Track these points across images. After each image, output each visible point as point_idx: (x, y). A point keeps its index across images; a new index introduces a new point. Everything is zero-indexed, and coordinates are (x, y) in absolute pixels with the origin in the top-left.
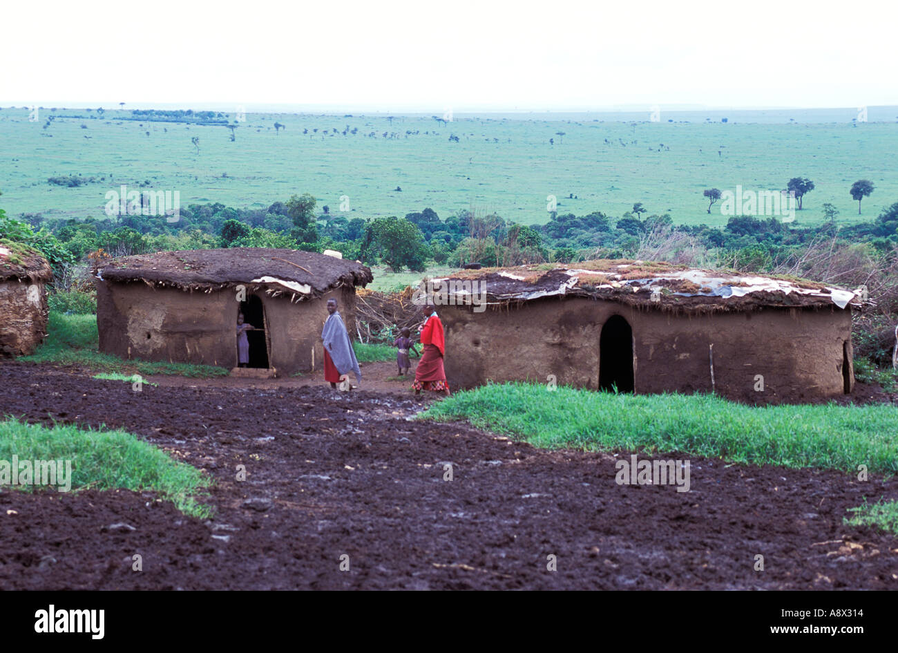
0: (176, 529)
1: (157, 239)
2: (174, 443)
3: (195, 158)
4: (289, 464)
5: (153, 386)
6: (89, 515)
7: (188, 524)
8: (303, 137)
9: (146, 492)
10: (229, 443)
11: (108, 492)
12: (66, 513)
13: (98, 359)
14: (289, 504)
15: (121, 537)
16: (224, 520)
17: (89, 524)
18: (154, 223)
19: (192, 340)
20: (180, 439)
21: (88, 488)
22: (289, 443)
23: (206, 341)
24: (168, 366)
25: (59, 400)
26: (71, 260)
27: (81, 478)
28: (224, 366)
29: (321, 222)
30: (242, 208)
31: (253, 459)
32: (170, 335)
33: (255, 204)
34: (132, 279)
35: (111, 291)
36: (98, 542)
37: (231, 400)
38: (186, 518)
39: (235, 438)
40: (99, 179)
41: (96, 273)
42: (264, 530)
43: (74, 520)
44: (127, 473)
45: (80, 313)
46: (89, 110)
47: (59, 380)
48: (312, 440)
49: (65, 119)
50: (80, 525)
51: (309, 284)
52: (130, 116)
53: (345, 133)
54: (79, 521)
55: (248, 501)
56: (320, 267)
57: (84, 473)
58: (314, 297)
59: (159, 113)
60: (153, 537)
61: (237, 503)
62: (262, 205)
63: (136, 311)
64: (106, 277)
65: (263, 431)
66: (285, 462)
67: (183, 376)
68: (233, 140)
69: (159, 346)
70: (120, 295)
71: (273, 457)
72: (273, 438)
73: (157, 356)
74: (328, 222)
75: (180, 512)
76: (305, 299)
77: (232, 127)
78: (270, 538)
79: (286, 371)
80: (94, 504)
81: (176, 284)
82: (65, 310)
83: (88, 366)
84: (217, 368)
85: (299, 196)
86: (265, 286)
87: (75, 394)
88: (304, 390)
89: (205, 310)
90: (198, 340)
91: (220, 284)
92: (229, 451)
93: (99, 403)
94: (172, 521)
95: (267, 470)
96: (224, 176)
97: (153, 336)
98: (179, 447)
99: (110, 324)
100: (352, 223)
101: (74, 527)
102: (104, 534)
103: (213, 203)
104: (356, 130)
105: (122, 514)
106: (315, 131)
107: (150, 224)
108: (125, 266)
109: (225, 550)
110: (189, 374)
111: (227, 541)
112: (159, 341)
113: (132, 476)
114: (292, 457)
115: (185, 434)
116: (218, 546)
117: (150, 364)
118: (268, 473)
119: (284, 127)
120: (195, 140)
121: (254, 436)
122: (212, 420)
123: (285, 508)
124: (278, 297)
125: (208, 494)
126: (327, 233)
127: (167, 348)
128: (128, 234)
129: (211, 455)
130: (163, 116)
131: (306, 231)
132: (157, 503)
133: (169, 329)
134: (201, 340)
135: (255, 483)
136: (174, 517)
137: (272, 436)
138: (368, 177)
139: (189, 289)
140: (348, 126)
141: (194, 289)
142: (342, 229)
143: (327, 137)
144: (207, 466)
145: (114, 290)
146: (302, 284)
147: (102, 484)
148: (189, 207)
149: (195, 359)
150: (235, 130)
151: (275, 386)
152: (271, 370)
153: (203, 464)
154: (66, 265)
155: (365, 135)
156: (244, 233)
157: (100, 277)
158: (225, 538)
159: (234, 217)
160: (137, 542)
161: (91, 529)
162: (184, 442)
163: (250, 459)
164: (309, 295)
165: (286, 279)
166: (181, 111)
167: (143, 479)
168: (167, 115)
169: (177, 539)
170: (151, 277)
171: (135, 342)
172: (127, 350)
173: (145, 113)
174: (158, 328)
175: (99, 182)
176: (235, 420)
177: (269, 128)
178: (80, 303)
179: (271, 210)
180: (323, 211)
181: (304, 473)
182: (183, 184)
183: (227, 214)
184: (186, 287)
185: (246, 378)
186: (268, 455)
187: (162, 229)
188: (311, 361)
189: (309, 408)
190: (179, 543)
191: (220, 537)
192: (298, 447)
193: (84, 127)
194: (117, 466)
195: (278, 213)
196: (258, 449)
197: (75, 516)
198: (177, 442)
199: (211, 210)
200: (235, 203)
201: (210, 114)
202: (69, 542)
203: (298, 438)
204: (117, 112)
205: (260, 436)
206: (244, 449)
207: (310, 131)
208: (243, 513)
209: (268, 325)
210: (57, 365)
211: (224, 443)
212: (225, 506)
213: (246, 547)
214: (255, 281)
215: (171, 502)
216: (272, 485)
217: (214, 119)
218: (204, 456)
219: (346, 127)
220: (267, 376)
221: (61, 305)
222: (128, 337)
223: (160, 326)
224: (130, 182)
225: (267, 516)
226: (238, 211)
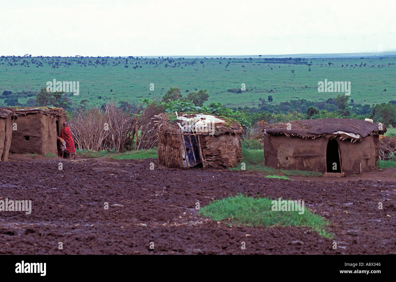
0: (321, 244)
1: (278, 115)
2: (308, 206)
3: (293, 79)
4: (361, 215)
5: (292, 181)
6: (281, 237)
7: (325, 241)
8: (341, 68)
9: (303, 227)
10: (333, 206)
11: (286, 227)
12: (271, 236)
13: (265, 169)
14: (367, 232)
15: (298, 246)
16: (339, 240)
17: (282, 241)
18: (275, 109)
19: (307, 160)
20: (311, 204)
21: (277, 225)
22: (360, 205)
23: (313, 161)
24: (296, 172)
25: (253, 187)
26: (250, 125)
27: (274, 221)
28: (321, 172)
29: (350, 107)
30: (314, 101)
31: (345, 213)
32: (296, 158)
33: (320, 99)
34: (280, 133)
35: (270, 139)
36: (289, 249)
37: (328, 187)
38: (324, 238)
39: (335, 203)
40: (250, 89)
41: (263, 131)
42: (360, 244)
43: (275, 239)
44: (294, 219)
45: (254, 149)
46: (245, 59)
47: (251, 178)
48: (370, 204)
49: (235, 63)
50: (278, 241)
51: (359, 134)
52: (264, 61)
53: (360, 66)
54: (278, 240)
55: (349, 231)
56: (364, 126)
57: (275, 218)
58: (361, 140)
59: (276, 59)
60: (312, 247)
61: (343, 232)
62: (323, 100)
63: (281, 147)
64: (268, 133)
65: (347, 200)
66: (359, 214)
67: (302, 176)
68: (310, 71)
69: (292, 163)
70: (274, 140)
71: (354, 212)
72: (352, 203)
73: (291, 167)
74: (354, 107)
75: (321, 236)
76: (357, 141)
77: (309, 65)
78: (363, 247)
79: (348, 174)
80: (282, 232)
81: (299, 135)
82: (248, 147)
83: (260, 172)
84: (318, 173)
85: (341, 95)
86: (339, 135)
87: (260, 185)
88: (360, 182)
89: (312, 147)
90: (309, 160)
91: (319, 135)
92: (334, 209)
93: (271, 188)
94: (317, 240)
95: (352, 217)
96: (306, 87)
97: (289, 159)
98: (311, 207)
99: (270, 153)
100: (364, 107)
101: (276, 242)
102: (290, 246)
103: (301, 99)
104: (365, 64)
105: (295, 237)
106: (347, 65)
107: (273, 109)
108: (276, 127)
109: (345, 253)
110: (305, 175)
111: (345, 249)
112: (292, 161)
113: (296, 220)
114: (362, 212)
115: (313, 202)
116: (342, 251)
117: (287, 171)
118: (353, 219)
119: (333, 64)
120: (293, 71)
121: (343, 203)
122: (323, 195)
123: (365, 234)
124: (345, 141)
125: (329, 228)
126: (353, 112)
127: (295, 164)
128: (266, 114)
129: (326, 211)
130: (278, 61)
131: (345, 111)
132: (309, 232)
133: (296, 155)
134: (311, 160)
135: (348, 223)
136: (318, 238)
137: (352, 202)
138: (371, 85)
139: (305, 137)
140: (362, 63)
141: (307, 137)
142: (360, 109)
143: (352, 68)
144: (325, 216)
145: (271, 138)
146: (356, 134)
147: (283, 224)
148: (291, 101)
149: (308, 169)
150: (310, 66)
151: (346, 180)
152: (342, 173)
153: (324, 215)
154: (247, 128)
155: (370, 67)
156: (317, 112)
157: (265, 133)
158: (344, 247)
159: (311, 105)
160: (306, 249)
161: (284, 243)
162: (313, 205)
163: (344, 213)
164: (359, 139)
165: (348, 132)
166: (286, 58)
167: (301, 221)
168: (280, 60)
169: (323, 248)
170: (288, 132)
171: (281, 161)
172: (277, 165)
173: (270, 59)
174: (291, 155)
175: (250, 91)
176: (333, 196)
177: (326, 65)
178: (254, 144)
179: (327, 102)
180: (351, 102)
181: (369, 219)
182: (288, 91)
183: (308, 104)
184: (303, 137)
185: (331, 177)
186: (352, 211)
187: (279, 111)
188: (360, 169)
189: (364, 190)
190: (324, 249)
191: (342, 247)
192: (364, 207)
193: (243, 66)
194: (289, 215)
195: (330, 103)
196: (346, 208)
197: (275, 237)
198: (310, 205)
199: (301, 102)
200: (311, 99)
201: (300, 59)
202: (276, 249)
203: (364, 203)
204: (258, 59)
205: (346, 202)
206: (340, 208)
207: (345, 66)
208: (347, 236)
209: (341, 153)
210: (246, 171)
211: (330, 206)
212: (338, 233)
213: (354, 251)
214: (335, 133)
215: (315, 232)
216: (356, 224)
217: (301, 61)
218: (323, 212)
219: (361, 63)
220: (340, 176)
221: (246, 145)
222: (278, 159)
223: (292, 154)
224: (264, 91)
225: (358, 238)
226: (313, 102)
